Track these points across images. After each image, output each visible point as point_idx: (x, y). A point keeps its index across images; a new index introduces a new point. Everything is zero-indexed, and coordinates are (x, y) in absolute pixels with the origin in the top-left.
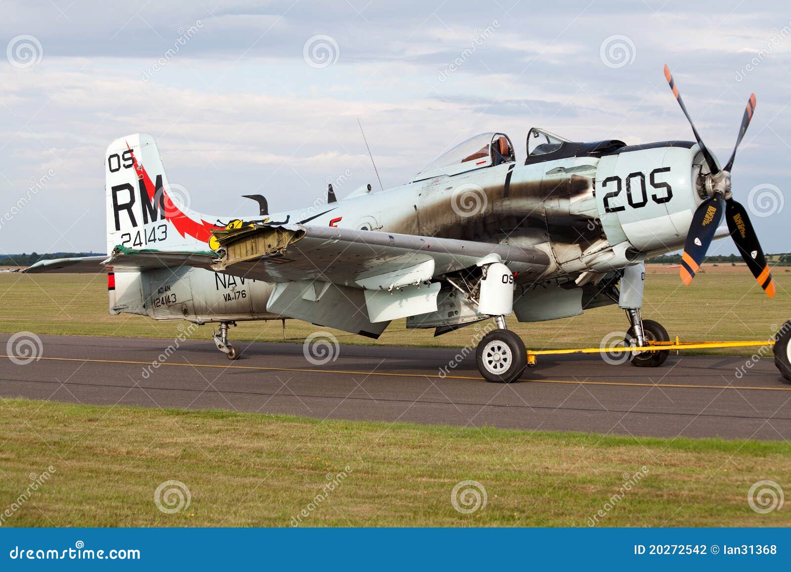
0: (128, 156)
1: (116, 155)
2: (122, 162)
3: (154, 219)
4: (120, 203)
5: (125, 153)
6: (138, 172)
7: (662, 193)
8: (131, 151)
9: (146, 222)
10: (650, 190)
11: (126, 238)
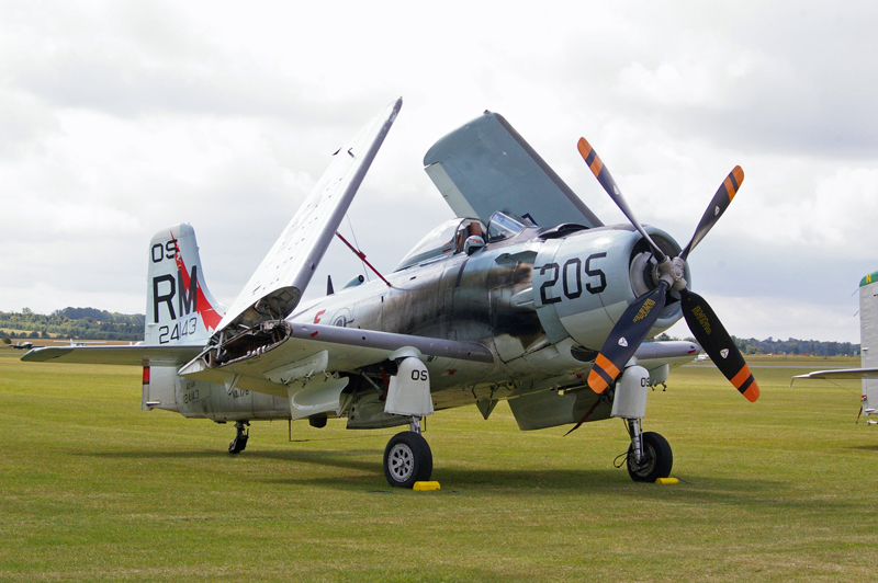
0: (171, 246)
1: (160, 245)
2: (166, 252)
3: (188, 312)
4: (160, 295)
5: (170, 242)
6: (178, 263)
7: (595, 281)
8: (175, 241)
9: (181, 315)
10: (585, 278)
11: (164, 331)
